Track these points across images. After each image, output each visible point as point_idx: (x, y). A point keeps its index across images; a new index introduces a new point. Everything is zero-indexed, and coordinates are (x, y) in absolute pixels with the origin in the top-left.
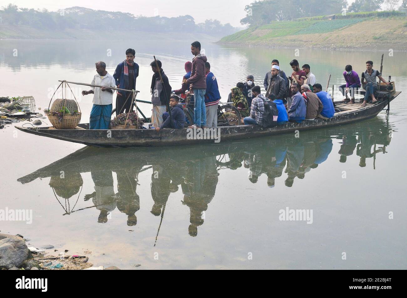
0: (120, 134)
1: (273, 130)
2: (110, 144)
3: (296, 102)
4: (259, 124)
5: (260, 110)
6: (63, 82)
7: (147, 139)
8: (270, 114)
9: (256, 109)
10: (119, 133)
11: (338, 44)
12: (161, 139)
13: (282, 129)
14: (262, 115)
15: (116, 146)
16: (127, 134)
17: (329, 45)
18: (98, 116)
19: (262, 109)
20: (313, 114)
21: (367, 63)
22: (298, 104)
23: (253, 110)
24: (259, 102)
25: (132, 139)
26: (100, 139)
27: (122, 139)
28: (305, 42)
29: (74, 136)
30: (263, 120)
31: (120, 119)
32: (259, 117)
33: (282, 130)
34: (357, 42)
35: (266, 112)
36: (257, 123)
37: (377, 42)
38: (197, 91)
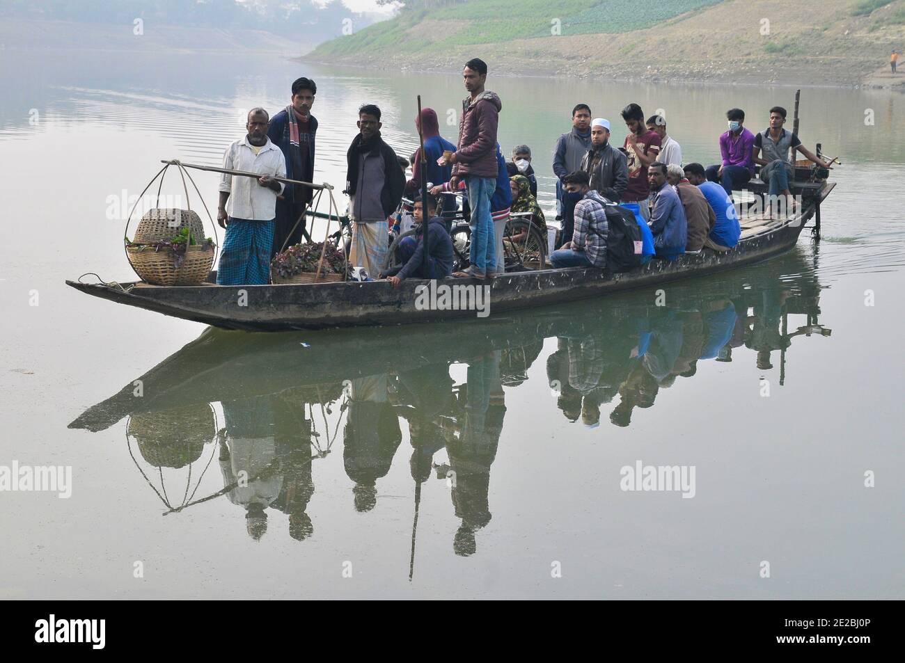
0: (312, 295)
1: (622, 280)
2: (286, 322)
3: (664, 210)
4: (596, 264)
5: (599, 229)
6: (169, 163)
7: (369, 306)
8: (625, 237)
9: (589, 229)
10: (310, 294)
11: (666, 66)
12: (399, 307)
13: (638, 276)
14: (603, 242)
15: (298, 326)
16: (328, 296)
17: (639, 69)
18: (244, 250)
19: (603, 227)
20: (700, 240)
21: (772, 111)
22: (670, 215)
23: (581, 232)
24: (594, 210)
25: (337, 306)
26: (265, 308)
27: (315, 308)
28: (568, 59)
29: (208, 303)
30: (608, 254)
31: (301, 257)
32: (596, 249)
33: (640, 278)
34: (719, 59)
35: (615, 233)
36: (593, 262)
37: (778, 60)
38: (481, 183)
